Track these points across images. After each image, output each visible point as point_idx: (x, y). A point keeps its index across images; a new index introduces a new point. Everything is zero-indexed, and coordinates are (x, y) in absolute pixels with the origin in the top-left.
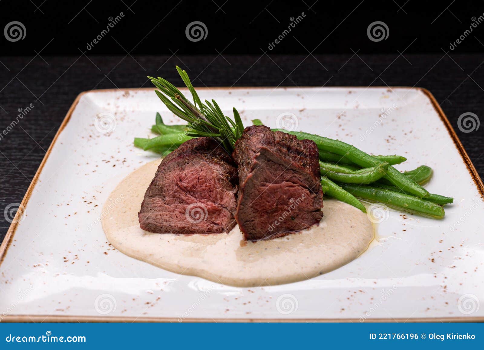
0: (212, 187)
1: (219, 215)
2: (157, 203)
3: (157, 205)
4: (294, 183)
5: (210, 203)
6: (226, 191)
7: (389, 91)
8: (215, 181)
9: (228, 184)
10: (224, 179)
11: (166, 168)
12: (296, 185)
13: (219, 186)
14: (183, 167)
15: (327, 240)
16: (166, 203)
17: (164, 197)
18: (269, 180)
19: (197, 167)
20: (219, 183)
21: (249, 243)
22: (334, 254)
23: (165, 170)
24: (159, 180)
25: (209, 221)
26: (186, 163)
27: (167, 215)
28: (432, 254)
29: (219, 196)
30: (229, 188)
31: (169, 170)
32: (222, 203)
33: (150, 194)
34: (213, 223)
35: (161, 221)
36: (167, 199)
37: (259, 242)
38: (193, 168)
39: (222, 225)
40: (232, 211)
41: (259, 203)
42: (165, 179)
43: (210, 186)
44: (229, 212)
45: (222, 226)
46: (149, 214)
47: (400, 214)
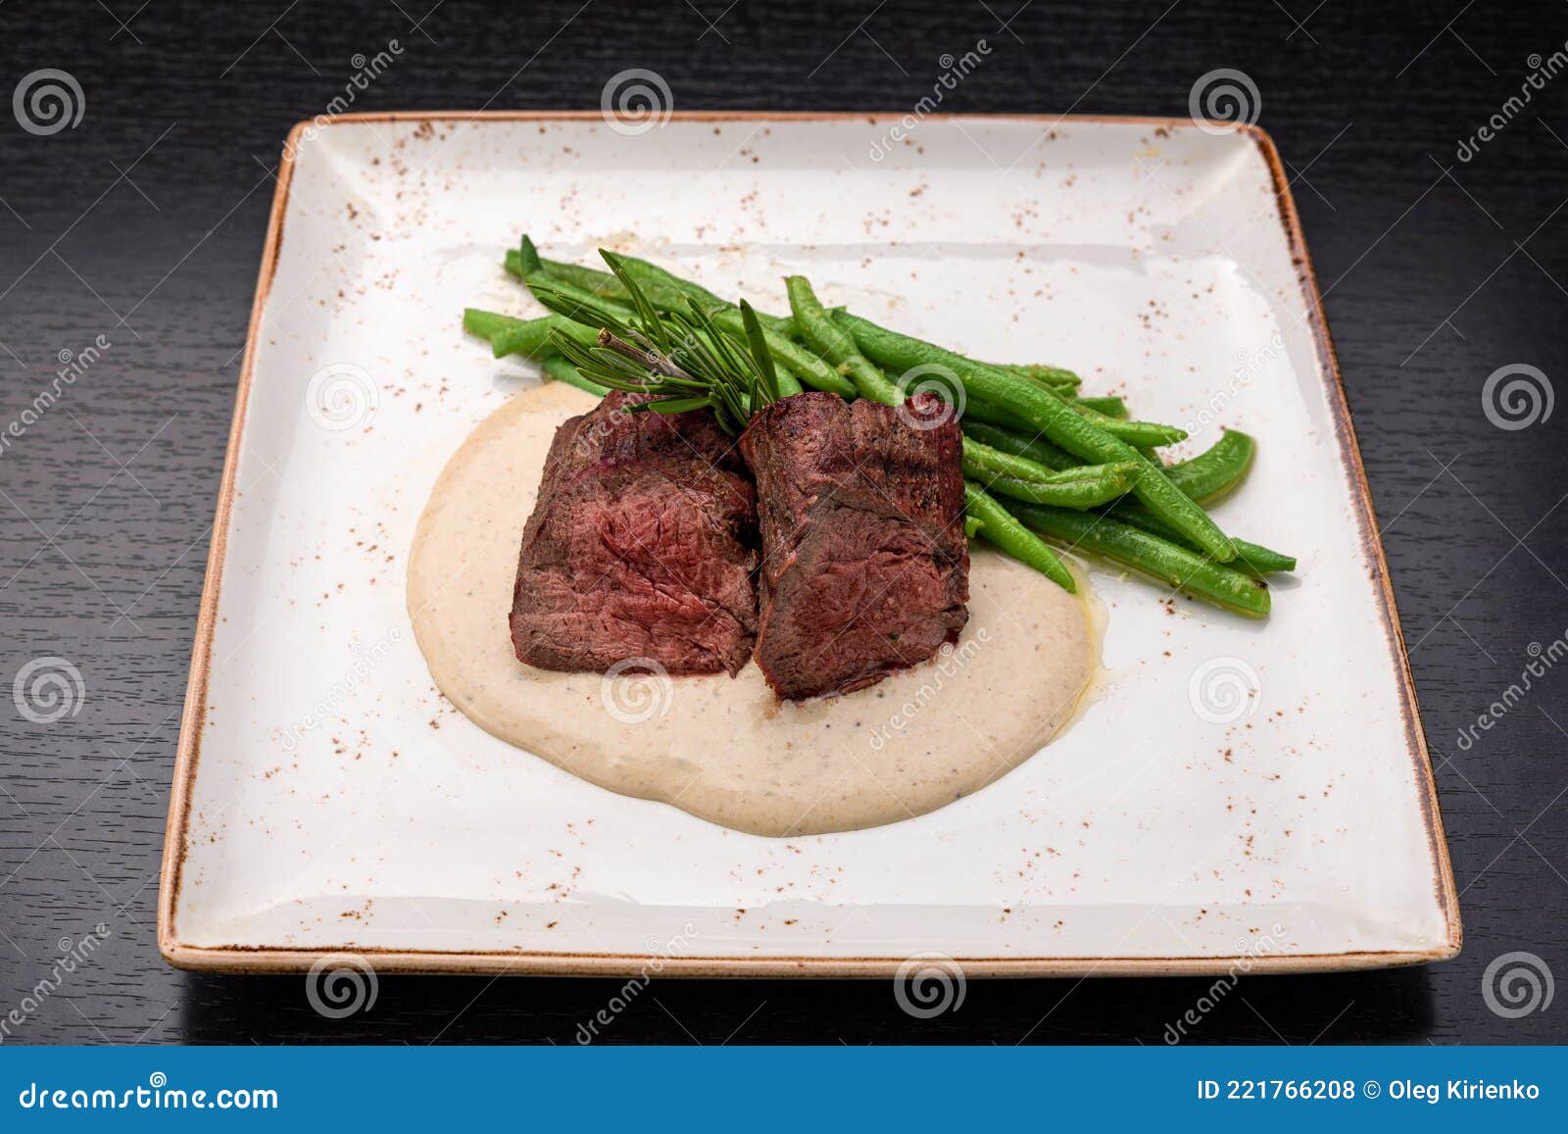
0: (693, 552)
1: (711, 626)
2: (553, 588)
3: (554, 592)
4: (898, 551)
5: (689, 596)
6: (727, 566)
7: (1160, 132)
8: (699, 539)
9: (734, 547)
10: (724, 535)
11: (573, 490)
12: (903, 556)
13: (710, 552)
14: (617, 492)
15: (977, 694)
16: (577, 587)
17: (572, 569)
18: (837, 555)
19: (655, 494)
20: (711, 544)
21: (788, 704)
22: (991, 737)
23: (570, 495)
24: (556, 522)
25: (688, 640)
26: (624, 481)
27: (580, 623)
28: (1228, 734)
29: (710, 581)
30: (735, 557)
31: (580, 499)
32: (720, 595)
33: (536, 562)
34: (696, 645)
35: (567, 639)
36: (578, 576)
37: (812, 701)
38: (642, 499)
39: (720, 653)
40: (743, 619)
41: (813, 613)
42: (571, 522)
43: (687, 553)
44: (737, 620)
45: (720, 657)
46: (535, 618)
47: (1161, 595)
